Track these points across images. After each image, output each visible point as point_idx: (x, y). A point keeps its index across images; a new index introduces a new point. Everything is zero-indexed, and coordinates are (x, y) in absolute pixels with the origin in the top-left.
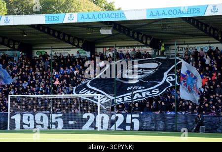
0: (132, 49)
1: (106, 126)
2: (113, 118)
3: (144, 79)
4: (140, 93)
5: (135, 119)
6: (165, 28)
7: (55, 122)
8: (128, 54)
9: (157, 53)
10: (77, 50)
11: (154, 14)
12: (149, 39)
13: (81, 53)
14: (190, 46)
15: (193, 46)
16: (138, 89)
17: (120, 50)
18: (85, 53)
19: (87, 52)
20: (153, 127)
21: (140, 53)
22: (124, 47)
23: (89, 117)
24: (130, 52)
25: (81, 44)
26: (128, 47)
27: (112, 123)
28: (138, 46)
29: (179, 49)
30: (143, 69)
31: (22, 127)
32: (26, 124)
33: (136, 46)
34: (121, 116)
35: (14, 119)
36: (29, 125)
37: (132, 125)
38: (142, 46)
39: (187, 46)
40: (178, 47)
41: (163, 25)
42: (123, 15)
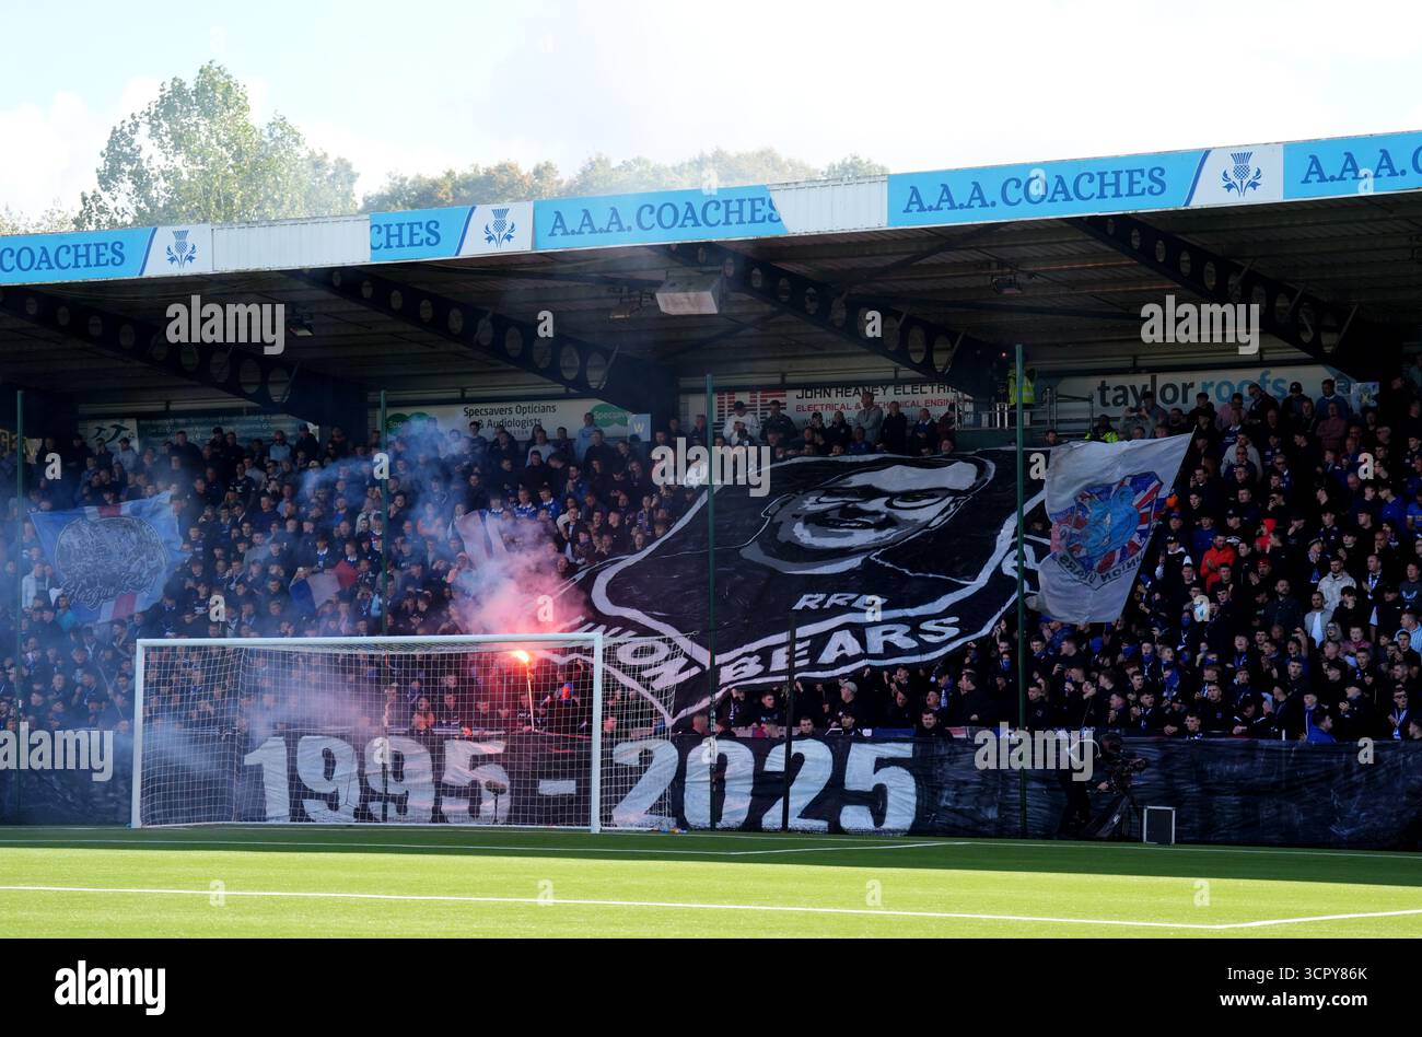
0: (858, 399)
1: (737, 805)
2: (776, 761)
3: (892, 552)
4: (859, 631)
5: (893, 770)
6: (1010, 284)
7: (466, 782)
8: (841, 421)
9: (985, 419)
10: (588, 405)
11: (930, 199)
12: (941, 342)
13: (608, 423)
14: (1162, 379)
15: (1179, 379)
16: (849, 608)
17: (805, 402)
18: (624, 422)
19: (632, 417)
20: (992, 814)
21: (901, 417)
22: (824, 387)
23: (646, 758)
24: (851, 415)
25: (596, 378)
26: (844, 386)
27: (769, 788)
28: (897, 383)
29: (1109, 399)
30: (893, 495)
31: (297, 812)
32: (318, 796)
33: (885, 383)
34: (816, 754)
35: (260, 766)
36: (332, 801)
37: (875, 800)
38: (913, 382)
39: (1145, 379)
40: (1103, 389)
41: (1002, 264)
42: (766, 210)
